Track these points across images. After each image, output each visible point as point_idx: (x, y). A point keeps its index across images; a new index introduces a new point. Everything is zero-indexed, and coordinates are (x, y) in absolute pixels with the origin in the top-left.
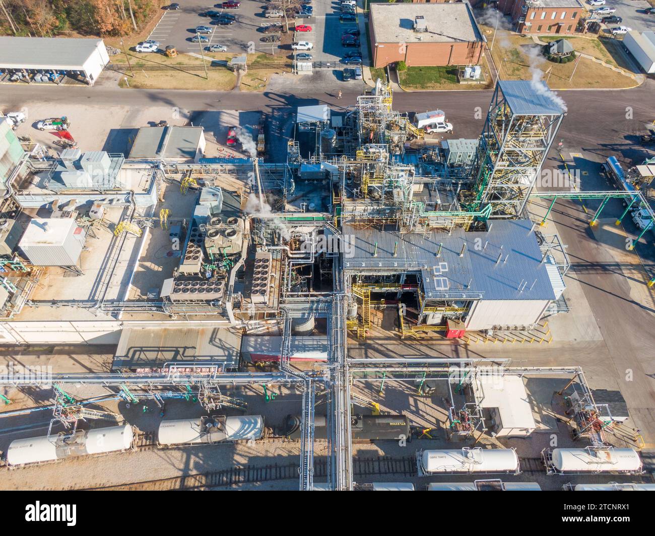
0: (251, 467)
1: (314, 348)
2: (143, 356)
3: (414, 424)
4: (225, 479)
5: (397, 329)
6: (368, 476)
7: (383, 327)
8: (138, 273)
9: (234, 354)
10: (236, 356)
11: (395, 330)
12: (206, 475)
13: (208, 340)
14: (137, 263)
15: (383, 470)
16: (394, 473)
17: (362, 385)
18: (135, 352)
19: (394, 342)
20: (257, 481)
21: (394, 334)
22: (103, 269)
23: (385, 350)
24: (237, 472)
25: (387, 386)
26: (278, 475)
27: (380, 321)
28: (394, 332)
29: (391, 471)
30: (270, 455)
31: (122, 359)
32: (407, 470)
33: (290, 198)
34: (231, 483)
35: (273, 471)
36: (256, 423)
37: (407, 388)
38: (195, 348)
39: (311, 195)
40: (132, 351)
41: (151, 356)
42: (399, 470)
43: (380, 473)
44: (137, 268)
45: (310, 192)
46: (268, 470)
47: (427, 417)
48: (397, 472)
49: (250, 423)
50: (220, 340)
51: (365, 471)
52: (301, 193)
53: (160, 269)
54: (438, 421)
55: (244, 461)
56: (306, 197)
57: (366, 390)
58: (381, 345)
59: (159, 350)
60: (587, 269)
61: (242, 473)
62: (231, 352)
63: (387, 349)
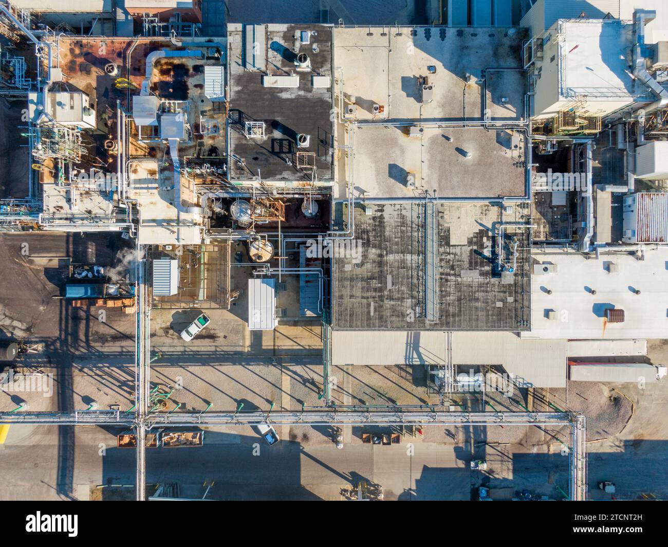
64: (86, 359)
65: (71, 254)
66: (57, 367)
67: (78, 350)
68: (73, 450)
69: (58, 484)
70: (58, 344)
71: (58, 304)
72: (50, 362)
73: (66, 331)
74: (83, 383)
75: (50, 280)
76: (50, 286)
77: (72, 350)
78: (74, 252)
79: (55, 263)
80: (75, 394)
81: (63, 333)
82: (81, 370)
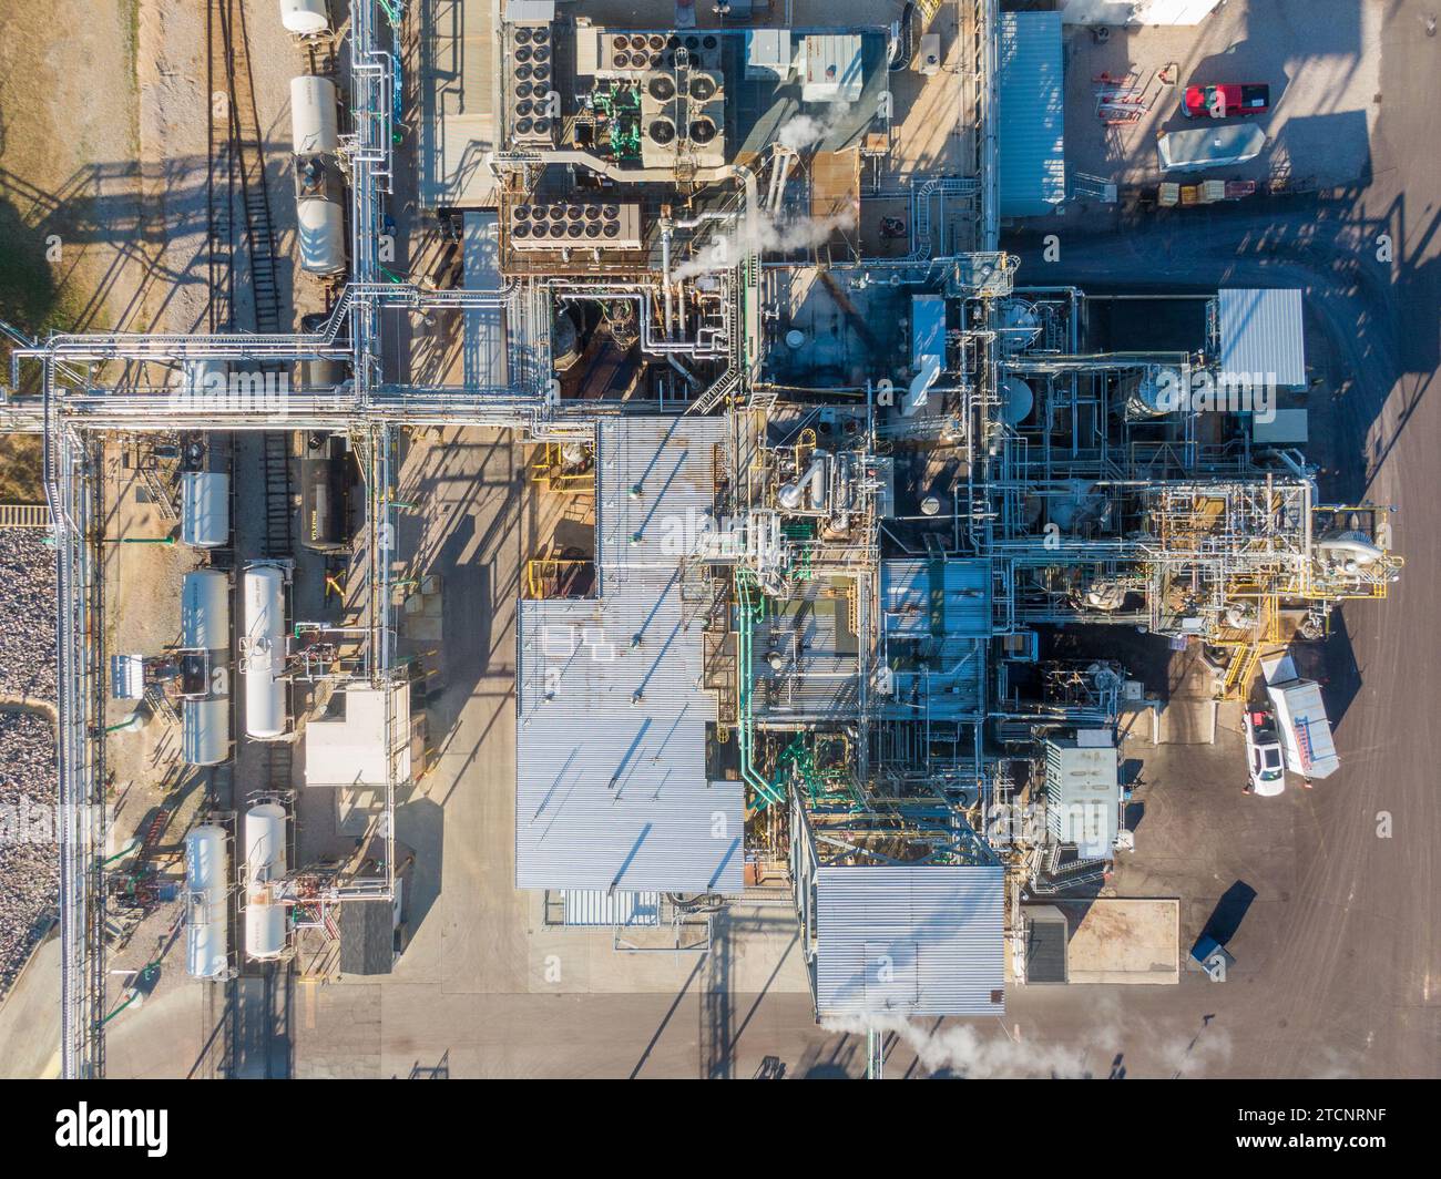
0: (277, 263)
1: (471, 365)
2: (443, 6)
3: (353, 565)
4: (255, 218)
5: (558, 552)
6: (263, 472)
7: (563, 524)
9: (447, 198)
10: (444, 202)
11: (555, 547)
12: (264, 183)
13: (478, 138)
15: (272, 499)
16: (268, 517)
17: (429, 471)
19: (525, 546)
20: (253, 275)
21: (545, 547)
23: (508, 523)
24: (268, 239)
25: (427, 521)
26: (262, 312)
27: (577, 518)
28: (551, 545)
29: (271, 514)
30: (295, 295)
32: (273, 543)
34: (249, 229)
35: (271, 303)
36: (315, 258)
37: (425, 561)
38: (461, 110)
41: (444, 25)
42: (272, 528)
43: (268, 494)
46: (271, 294)
48: (268, 524)
49: (314, 246)
50: (477, 163)
51: (271, 468)
52: (859, 309)
54: (359, 611)
55: (285, 249)
56: (847, 323)
57: (419, 479)
58: (519, 516)
59: (457, 37)
60: (714, 1025)
61: (267, 247)
62: (452, 190)
63: (510, 529)
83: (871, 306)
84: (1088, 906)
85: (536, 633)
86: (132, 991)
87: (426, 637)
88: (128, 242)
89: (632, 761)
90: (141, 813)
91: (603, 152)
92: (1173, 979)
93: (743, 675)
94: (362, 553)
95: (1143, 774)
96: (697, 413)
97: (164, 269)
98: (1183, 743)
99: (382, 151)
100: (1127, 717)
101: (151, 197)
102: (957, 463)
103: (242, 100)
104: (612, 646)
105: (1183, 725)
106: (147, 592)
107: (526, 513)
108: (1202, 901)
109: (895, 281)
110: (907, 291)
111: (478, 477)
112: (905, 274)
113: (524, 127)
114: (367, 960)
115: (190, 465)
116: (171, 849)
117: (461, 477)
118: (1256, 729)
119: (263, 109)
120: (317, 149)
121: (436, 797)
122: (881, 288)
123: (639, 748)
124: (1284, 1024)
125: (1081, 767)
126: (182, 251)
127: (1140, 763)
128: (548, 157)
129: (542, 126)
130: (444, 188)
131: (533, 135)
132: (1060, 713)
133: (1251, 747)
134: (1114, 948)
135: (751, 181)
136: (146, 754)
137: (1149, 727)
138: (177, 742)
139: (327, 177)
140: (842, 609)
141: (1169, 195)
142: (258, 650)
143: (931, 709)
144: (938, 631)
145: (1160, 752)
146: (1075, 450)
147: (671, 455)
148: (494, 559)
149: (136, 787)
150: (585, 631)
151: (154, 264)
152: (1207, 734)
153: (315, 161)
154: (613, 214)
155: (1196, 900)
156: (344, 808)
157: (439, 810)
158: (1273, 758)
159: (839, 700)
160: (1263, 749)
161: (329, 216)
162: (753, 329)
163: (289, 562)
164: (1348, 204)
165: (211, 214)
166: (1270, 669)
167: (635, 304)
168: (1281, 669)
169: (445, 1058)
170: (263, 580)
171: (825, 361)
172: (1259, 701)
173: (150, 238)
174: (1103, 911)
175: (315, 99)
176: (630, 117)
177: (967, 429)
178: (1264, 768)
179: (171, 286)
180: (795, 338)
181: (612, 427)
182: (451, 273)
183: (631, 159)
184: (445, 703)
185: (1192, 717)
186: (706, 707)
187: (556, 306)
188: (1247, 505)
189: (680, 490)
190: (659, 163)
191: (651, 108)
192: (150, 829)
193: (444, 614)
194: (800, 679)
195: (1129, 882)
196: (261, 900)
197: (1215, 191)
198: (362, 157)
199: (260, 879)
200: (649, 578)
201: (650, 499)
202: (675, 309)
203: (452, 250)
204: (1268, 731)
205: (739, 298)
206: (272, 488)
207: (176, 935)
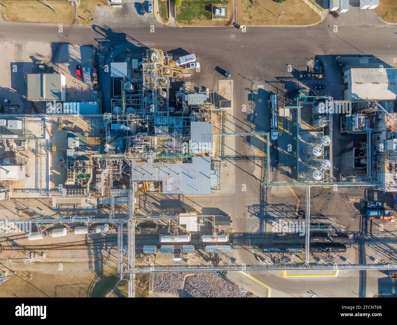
0: (107, 237)
1: (124, 202)
2: (62, 207)
3: (161, 224)
8: (51, 176)
10: (96, 207)
11: (158, 188)
12: (93, 240)
13: (85, 201)
14: (50, 171)
15: (149, 238)
16: (152, 239)
18: (59, 205)
19: (156, 193)
20: (109, 241)
22: (36, 174)
23: (153, 196)
24: (103, 238)
25: (153, 210)
27: (152, 185)
31: (56, 208)
32: (156, 238)
33: (109, 142)
37: (160, 211)
38: (80, 204)
39: (119, 139)
40: (58, 205)
41: (66, 207)
42: (154, 238)
44: (50, 173)
45: (118, 137)
46: (113, 238)
47: (165, 221)
49: (104, 230)
50: (89, 201)
51: (143, 238)
52: (114, 138)
53: (60, 174)
55: (104, 235)
56: (116, 140)
57: (145, 211)
59: (67, 205)
64: (370, 240)
65: (367, 197)
66: (358, 244)
67: (367, 237)
68: (366, 279)
69: (359, 293)
70: (359, 235)
71: (359, 218)
72: (355, 242)
73: (362, 229)
74: (369, 251)
75: (356, 208)
76: (357, 210)
77: (365, 237)
78: (368, 196)
79: (358, 201)
80: (366, 256)
81: (361, 230)
82: (368, 245)
83: (113, 136)
84: (220, 96)
85: (168, 191)
86: (235, 262)
87: (173, 211)
88: (103, 262)
89: (189, 175)
90: (204, 261)
91: (87, 180)
92: (232, 81)
93: (174, 157)
94: (158, 222)
95: (197, 86)
96: (131, 165)
97: (108, 257)
98: (191, 80)
99: (87, 217)
100: (186, 89)
101: (95, 259)
102: (139, 121)
103: (79, 243)
104: (170, 179)
105: (188, 80)
106: (165, 260)
107: (151, 193)
108: (219, 76)
109: (109, 132)
110: (111, 130)
111: (144, 201)
112: (108, 130)
113: (83, 193)
114: (228, 221)
115: (142, 251)
116: (210, 256)
117: (145, 204)
118: (188, 67)
119: (80, 240)
120: (87, 230)
121: (201, 209)
122: (110, 134)
123: (187, 174)
124: (240, 61)
125: (191, 100)
126: (105, 253)
127: (194, 87)
128: (88, 189)
129: (83, 190)
130: (94, 207)
131: (85, 192)
132: (184, 103)
133: (191, 68)
134: (227, 91)
135: (92, 156)
136: (194, 260)
137: (188, 86)
138: (192, 254)
139: (92, 227)
140: (164, 141)
141: (95, 82)
142: (174, 239)
143: (181, 125)
144: (167, 125)
145: (193, 83)
146: (139, 99)
147: (138, 169)
148: (159, 198)
149: (199, 262)
150: (168, 183)
151: (107, 258)
152: (189, 75)
153: (89, 230)
154: (98, 179)
155: (218, 77)
156: (203, 225)
157: (203, 208)
158: (193, 65)
159: (179, 141)
160: (191, 67)
161: (98, 228)
162: (117, 156)
163: (160, 235)
164: (96, 49)
165: (98, 249)
166: (178, 64)
167: (113, 175)
168: (178, 62)
169: (247, 207)
170: (162, 239)
171: (123, 143)
172: (184, 66)
173: (102, 260)
174: (220, 93)
175: (79, 230)
176: (82, 176)
177: (134, 120)
178: (194, 66)
179: (111, 255)
180: (118, 149)
181: (133, 179)
182: (108, 206)
183: (89, 176)
184: (185, 207)
185: (186, 78)
186: (180, 163)
187: (114, 188)
188: (146, 74)
189: (144, 168)
190: (89, 171)
191: (80, 173)
192: (207, 259)
193: (169, 208)
194: (175, 148)
195: (215, 89)
196: (217, 239)
197: (95, 75)
198: (88, 221)
199: (213, 239)
200: (159, 172)
201: (145, 172)
202: (115, 168)
203: (105, 206)
204: (188, 65)
205: (112, 158)
206: (147, 238)
207: (226, 255)
